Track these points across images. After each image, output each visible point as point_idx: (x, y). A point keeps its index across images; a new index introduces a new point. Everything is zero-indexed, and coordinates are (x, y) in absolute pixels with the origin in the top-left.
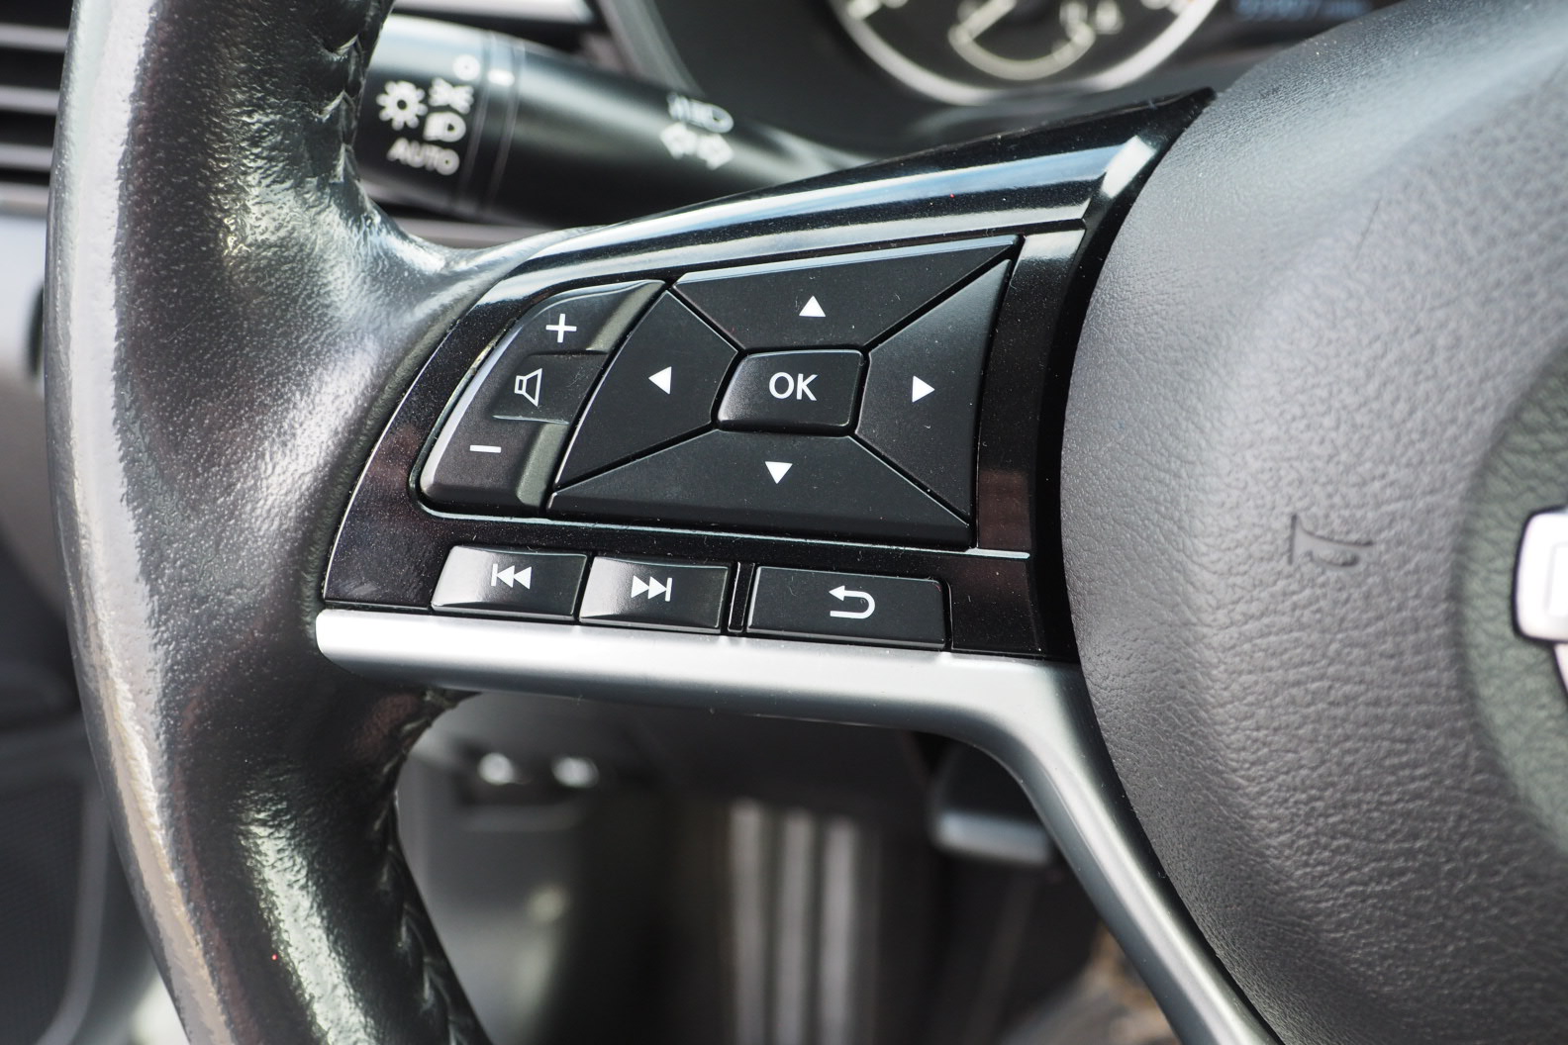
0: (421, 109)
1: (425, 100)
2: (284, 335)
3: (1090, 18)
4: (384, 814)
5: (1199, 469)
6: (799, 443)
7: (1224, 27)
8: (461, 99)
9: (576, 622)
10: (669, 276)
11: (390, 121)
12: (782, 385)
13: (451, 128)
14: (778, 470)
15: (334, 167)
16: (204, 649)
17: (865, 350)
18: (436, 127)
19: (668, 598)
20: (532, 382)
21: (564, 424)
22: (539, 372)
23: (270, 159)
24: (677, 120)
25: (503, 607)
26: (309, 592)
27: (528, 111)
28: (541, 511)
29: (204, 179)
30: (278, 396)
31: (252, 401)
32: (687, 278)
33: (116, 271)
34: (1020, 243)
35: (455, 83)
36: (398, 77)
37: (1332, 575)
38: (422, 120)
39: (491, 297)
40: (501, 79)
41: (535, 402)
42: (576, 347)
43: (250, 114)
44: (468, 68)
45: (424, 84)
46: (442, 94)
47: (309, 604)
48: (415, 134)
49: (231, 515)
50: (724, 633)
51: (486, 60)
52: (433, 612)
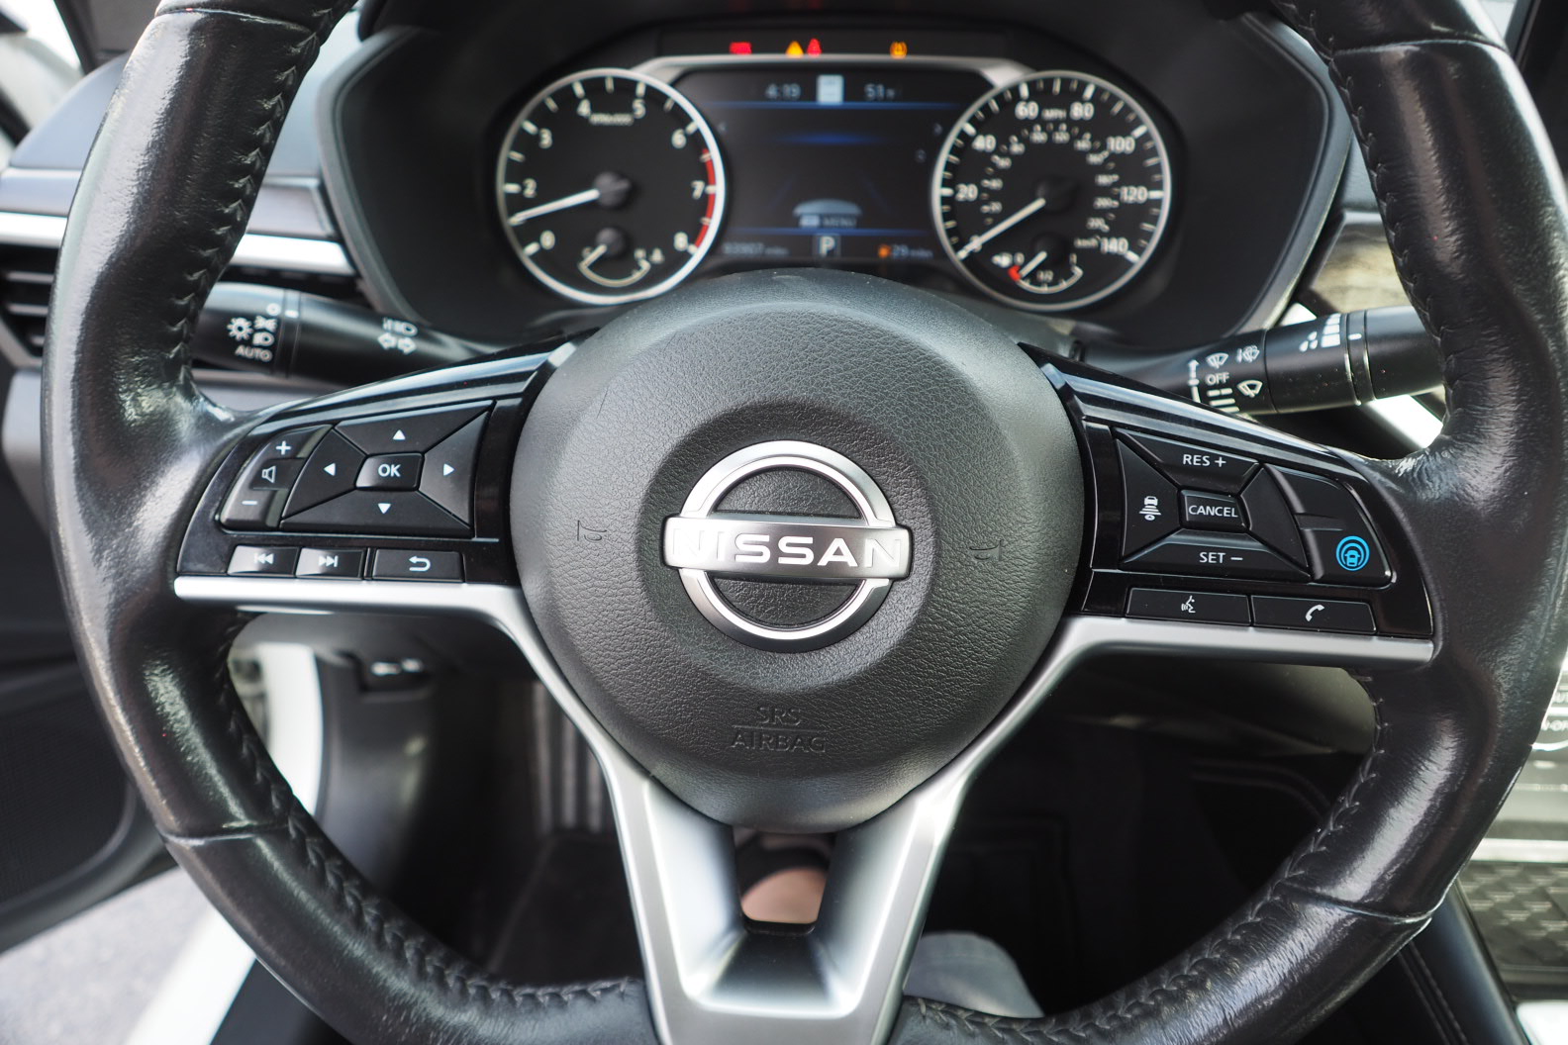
0: (249, 331)
1: (252, 326)
2: (155, 455)
3: (648, 258)
4: (221, 670)
5: (546, 502)
6: (394, 495)
7: (715, 262)
8: (270, 325)
9: (296, 578)
10: (334, 423)
11: (234, 337)
12: (384, 470)
13: (266, 339)
14: (384, 507)
15: (177, 377)
16: (122, 597)
17: (423, 453)
18: (258, 339)
19: (335, 565)
20: (270, 474)
21: (287, 490)
22: (274, 468)
23: (144, 376)
24: (386, 331)
25: (265, 572)
26: (170, 569)
27: (307, 328)
28: (277, 529)
29: (112, 387)
30: (153, 482)
31: (140, 485)
32: (343, 423)
33: (73, 428)
34: (494, 404)
35: (267, 317)
36: (237, 315)
37: (592, 544)
38: (251, 336)
39: (256, 432)
40: (292, 314)
41: (272, 481)
42: (292, 456)
43: (133, 357)
44: (274, 309)
45: (251, 317)
46: (260, 323)
47: (170, 575)
48: (248, 342)
49: (132, 537)
50: (363, 579)
51: (284, 304)
52: (229, 576)
